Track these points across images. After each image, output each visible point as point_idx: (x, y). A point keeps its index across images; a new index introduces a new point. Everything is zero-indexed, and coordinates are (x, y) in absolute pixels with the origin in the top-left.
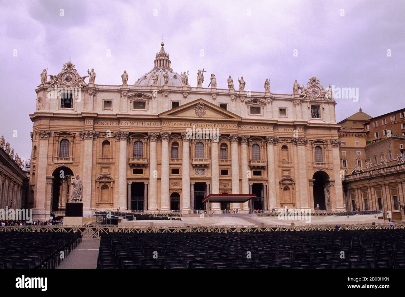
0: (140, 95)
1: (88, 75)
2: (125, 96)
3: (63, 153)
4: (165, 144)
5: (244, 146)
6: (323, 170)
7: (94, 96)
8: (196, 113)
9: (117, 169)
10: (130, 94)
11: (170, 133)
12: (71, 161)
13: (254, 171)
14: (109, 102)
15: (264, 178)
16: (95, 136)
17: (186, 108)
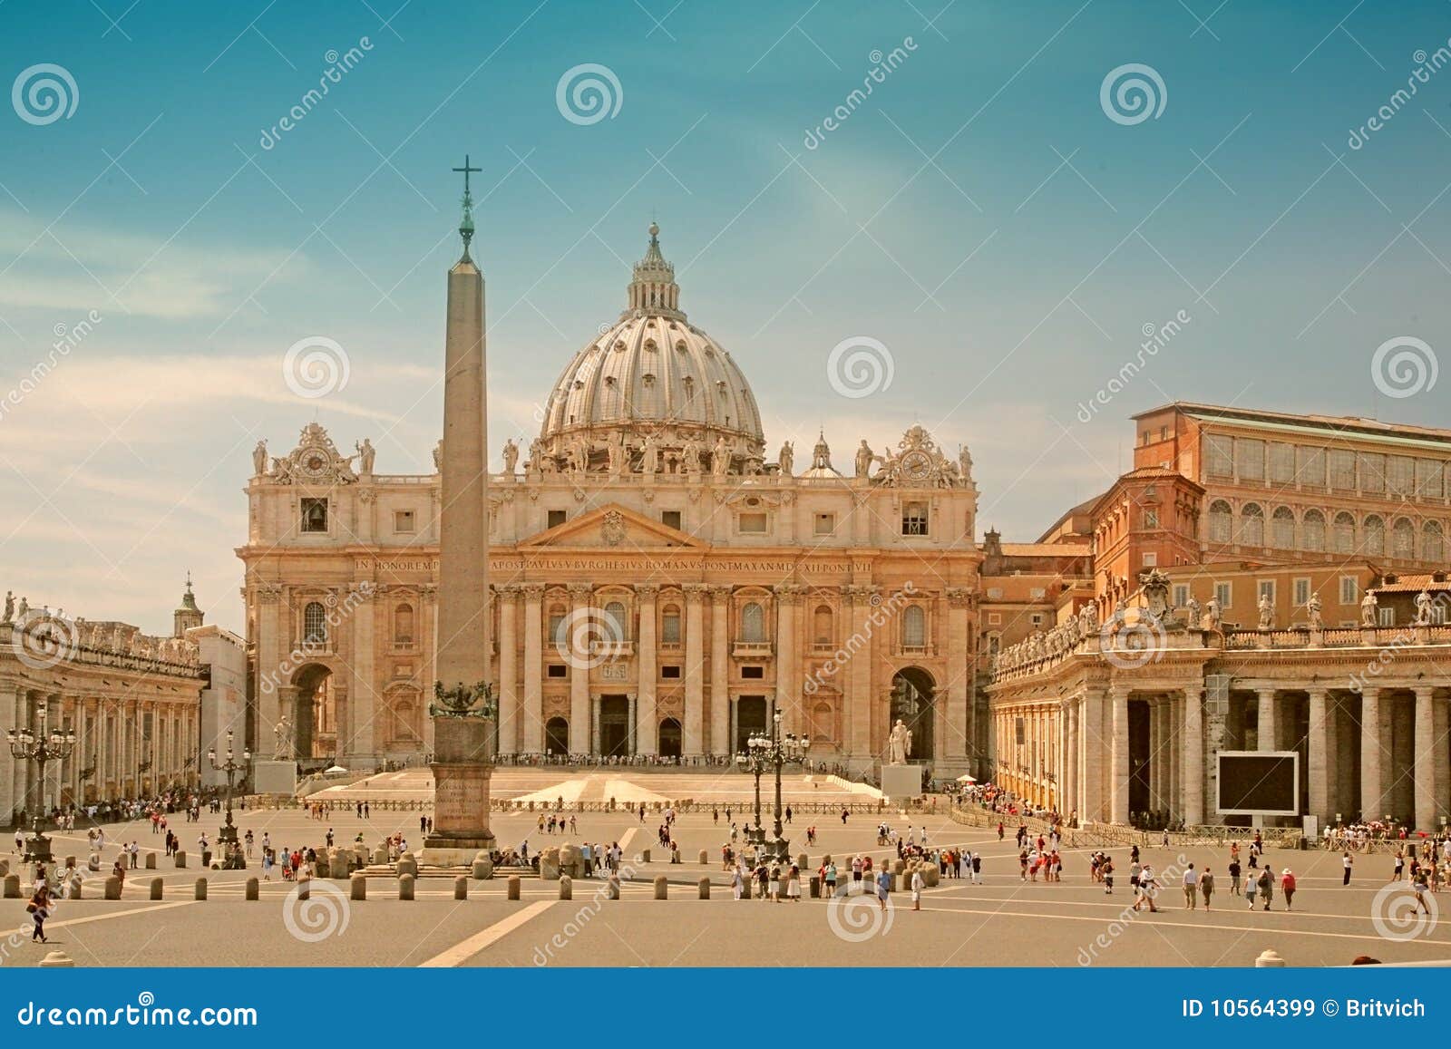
1: (356, 453)
6: (922, 663)
7: (373, 503)
8: (605, 537)
11: (544, 585)
12: (329, 652)
13: (744, 669)
14: (407, 514)
15: (767, 683)
16: (378, 596)
17: (585, 526)
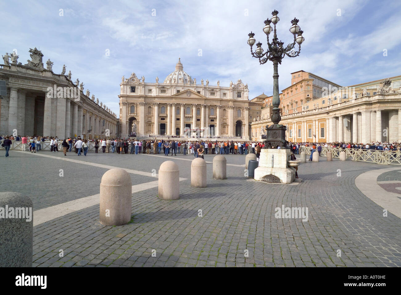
0: (163, 87)
1: (141, 78)
2: (157, 88)
3: (132, 111)
4: (173, 108)
5: (207, 109)
6: (241, 120)
7: (144, 88)
8: (187, 95)
9: (154, 118)
10: (160, 87)
11: (176, 104)
12: (136, 115)
13: (211, 120)
14: (150, 90)
15: (216, 122)
16: (145, 104)
17: (183, 93)
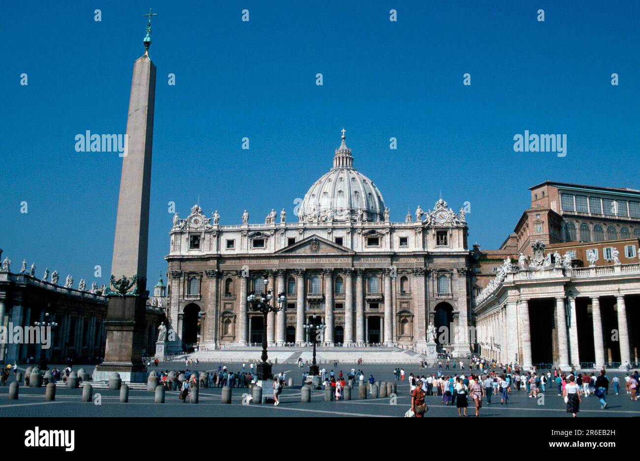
0: (259, 234)
2: (245, 236)
3: (192, 290)
4: (280, 280)
7: (218, 237)
8: (311, 249)
9: (238, 305)
10: (250, 233)
12: (199, 298)
13: (370, 305)
14: (231, 242)
15: (381, 311)
16: (219, 275)
17: (303, 245)
